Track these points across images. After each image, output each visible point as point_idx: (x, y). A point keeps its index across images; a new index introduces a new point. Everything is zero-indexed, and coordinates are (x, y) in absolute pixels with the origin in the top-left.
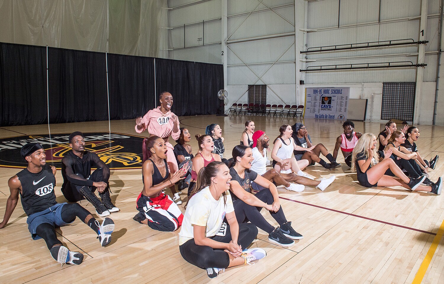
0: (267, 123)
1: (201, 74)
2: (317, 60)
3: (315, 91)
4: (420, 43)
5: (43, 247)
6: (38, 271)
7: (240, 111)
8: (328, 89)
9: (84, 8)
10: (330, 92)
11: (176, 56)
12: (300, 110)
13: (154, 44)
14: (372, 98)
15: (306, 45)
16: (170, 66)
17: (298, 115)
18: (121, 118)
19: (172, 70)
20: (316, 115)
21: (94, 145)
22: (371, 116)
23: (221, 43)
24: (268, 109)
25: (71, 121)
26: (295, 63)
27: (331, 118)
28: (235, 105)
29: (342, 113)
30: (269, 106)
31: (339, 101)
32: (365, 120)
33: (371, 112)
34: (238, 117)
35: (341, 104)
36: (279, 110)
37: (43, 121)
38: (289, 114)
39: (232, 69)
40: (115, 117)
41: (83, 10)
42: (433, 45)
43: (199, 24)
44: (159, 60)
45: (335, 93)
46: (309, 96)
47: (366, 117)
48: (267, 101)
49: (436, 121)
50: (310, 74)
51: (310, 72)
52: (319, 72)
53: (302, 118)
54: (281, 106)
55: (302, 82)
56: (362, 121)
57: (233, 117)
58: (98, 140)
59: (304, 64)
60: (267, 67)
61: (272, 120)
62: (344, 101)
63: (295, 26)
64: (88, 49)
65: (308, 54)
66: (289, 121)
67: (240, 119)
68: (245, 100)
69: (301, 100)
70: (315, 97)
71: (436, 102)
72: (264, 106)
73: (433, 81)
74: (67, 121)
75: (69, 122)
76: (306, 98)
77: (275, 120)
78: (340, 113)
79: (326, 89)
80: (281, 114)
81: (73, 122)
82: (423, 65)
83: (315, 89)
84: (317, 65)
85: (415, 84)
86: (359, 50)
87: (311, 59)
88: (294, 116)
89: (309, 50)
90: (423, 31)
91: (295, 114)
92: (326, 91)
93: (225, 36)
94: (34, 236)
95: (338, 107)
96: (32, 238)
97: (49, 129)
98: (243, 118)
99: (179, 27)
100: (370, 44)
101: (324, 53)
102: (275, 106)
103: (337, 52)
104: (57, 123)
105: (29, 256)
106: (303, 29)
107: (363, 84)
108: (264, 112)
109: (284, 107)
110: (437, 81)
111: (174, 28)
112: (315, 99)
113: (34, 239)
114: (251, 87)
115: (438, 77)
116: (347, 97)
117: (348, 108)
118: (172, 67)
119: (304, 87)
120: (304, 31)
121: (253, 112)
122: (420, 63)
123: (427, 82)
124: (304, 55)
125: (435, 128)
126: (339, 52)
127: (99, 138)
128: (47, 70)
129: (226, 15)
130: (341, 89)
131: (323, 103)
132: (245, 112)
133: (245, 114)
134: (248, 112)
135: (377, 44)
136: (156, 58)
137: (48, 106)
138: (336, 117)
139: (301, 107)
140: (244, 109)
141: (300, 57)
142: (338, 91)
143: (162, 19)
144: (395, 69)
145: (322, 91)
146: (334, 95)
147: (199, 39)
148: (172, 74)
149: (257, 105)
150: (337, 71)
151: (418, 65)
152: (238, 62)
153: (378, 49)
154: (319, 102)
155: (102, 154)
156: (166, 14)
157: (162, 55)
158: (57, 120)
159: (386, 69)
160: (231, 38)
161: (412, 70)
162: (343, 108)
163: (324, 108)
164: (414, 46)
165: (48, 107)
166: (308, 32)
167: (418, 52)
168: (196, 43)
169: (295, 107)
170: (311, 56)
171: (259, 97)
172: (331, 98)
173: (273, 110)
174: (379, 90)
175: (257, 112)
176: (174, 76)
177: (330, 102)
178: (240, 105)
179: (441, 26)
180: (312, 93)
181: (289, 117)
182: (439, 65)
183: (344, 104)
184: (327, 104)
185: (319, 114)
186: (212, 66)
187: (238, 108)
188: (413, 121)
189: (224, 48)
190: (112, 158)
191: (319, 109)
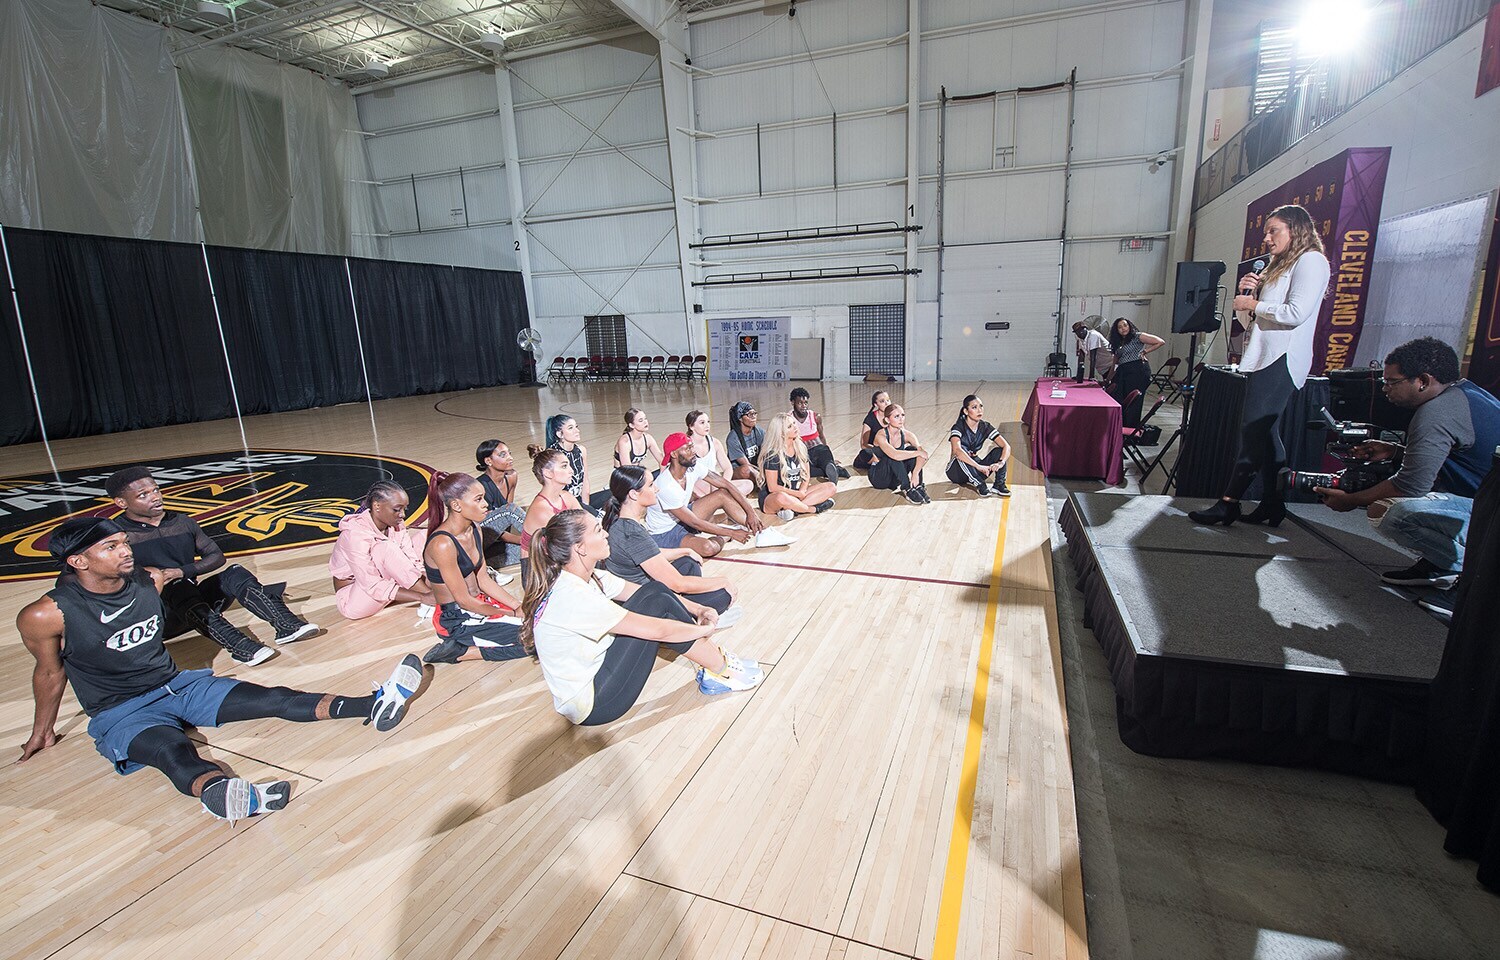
0: (633, 396)
1: (470, 291)
2: (725, 262)
3: (726, 326)
4: (908, 229)
5: (163, 788)
6: (171, 854)
7: (573, 374)
8: (750, 321)
9: (104, 118)
10: (754, 326)
11: (398, 253)
12: (699, 365)
13: (338, 224)
14: (833, 335)
15: (700, 232)
16: (391, 276)
17: (697, 376)
18: (273, 407)
19: (396, 285)
20: (731, 374)
21: (217, 490)
22: (832, 371)
23: (511, 223)
24: (632, 367)
25: (122, 427)
26: (680, 268)
27: (761, 378)
28: (559, 360)
29: (781, 367)
30: (635, 359)
31: (773, 343)
32: (822, 378)
33: (832, 361)
34: (568, 387)
35: (777, 350)
36: (656, 367)
37: (23, 433)
38: (677, 374)
39: (543, 281)
40: (256, 408)
41: (103, 125)
42: (930, 234)
43: (450, 175)
44: (359, 263)
45: (763, 327)
46: (715, 335)
47: (824, 373)
48: (629, 349)
49: (942, 373)
50: (713, 291)
51: (713, 288)
52: (730, 287)
53: (704, 381)
54: (660, 359)
55: (697, 309)
56: (818, 380)
57: (558, 387)
58: (224, 474)
59: (699, 269)
60: (623, 276)
61: (643, 388)
62: (782, 344)
63: (673, 190)
64: (139, 234)
65: (704, 250)
66: (679, 389)
67: (575, 391)
68: (580, 348)
69: (700, 345)
70: (727, 338)
71: (939, 338)
72: (624, 360)
73: (934, 301)
74: (108, 427)
75: (113, 431)
76: (708, 340)
77: (651, 390)
78: (776, 367)
79: (747, 321)
80: (662, 375)
81: (127, 429)
82: (915, 272)
83: (725, 321)
84: (724, 271)
85: (904, 306)
86: (802, 243)
87: (711, 260)
88: (689, 379)
89: (707, 241)
90: (912, 207)
91: (690, 374)
92: (747, 325)
93: (518, 206)
94: (122, 767)
95: (773, 356)
96: (116, 773)
97: (50, 454)
98: (581, 387)
99: (400, 181)
100: (822, 232)
101: (736, 248)
102: (646, 359)
103: (761, 246)
104: (74, 436)
105: (127, 823)
106: (690, 198)
107: (814, 308)
108: (625, 373)
109: (666, 361)
110: (939, 301)
111: (388, 183)
112: (728, 342)
113: (122, 773)
114: (590, 321)
115: (940, 293)
116: (786, 335)
117: (790, 357)
118: (395, 279)
119: (702, 317)
120: (692, 201)
121: (601, 374)
122: (910, 268)
123: (923, 302)
124: (698, 252)
125: (941, 384)
126: (764, 245)
127: (226, 466)
128: (14, 293)
129: (516, 158)
130: (774, 320)
131: (743, 348)
132: (584, 376)
133: (584, 379)
134: (591, 374)
135: (833, 231)
136: (348, 258)
137: (35, 391)
138: (770, 376)
139: (701, 358)
140: (581, 368)
141: (689, 257)
142: (768, 325)
143: (348, 156)
144: (868, 279)
145: (740, 325)
146: (762, 332)
147: (455, 212)
148: (398, 298)
149: (609, 360)
150: (764, 285)
151: (907, 272)
152: (556, 265)
153: (836, 240)
154: (735, 346)
155: (251, 511)
156: (360, 146)
157: (362, 247)
158: (73, 428)
159: (853, 280)
160: (534, 211)
161: (898, 281)
162: (781, 358)
163: (745, 358)
164: (900, 235)
165: (36, 396)
166: (700, 203)
167: (906, 246)
168: (450, 222)
169: (688, 359)
170: (712, 254)
171: (611, 341)
172: (756, 337)
173: (644, 367)
174: (842, 319)
175: (611, 374)
176: (404, 300)
177: (755, 347)
178: (571, 360)
179: (942, 198)
180: (719, 329)
181: (678, 381)
182: (941, 271)
183: (782, 349)
184: (750, 351)
185: (736, 372)
186: (497, 276)
187: (568, 368)
188: (904, 374)
189: (521, 234)
190: (284, 517)
191: (736, 362)
